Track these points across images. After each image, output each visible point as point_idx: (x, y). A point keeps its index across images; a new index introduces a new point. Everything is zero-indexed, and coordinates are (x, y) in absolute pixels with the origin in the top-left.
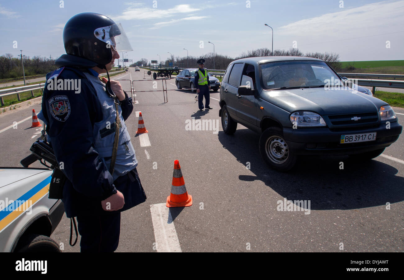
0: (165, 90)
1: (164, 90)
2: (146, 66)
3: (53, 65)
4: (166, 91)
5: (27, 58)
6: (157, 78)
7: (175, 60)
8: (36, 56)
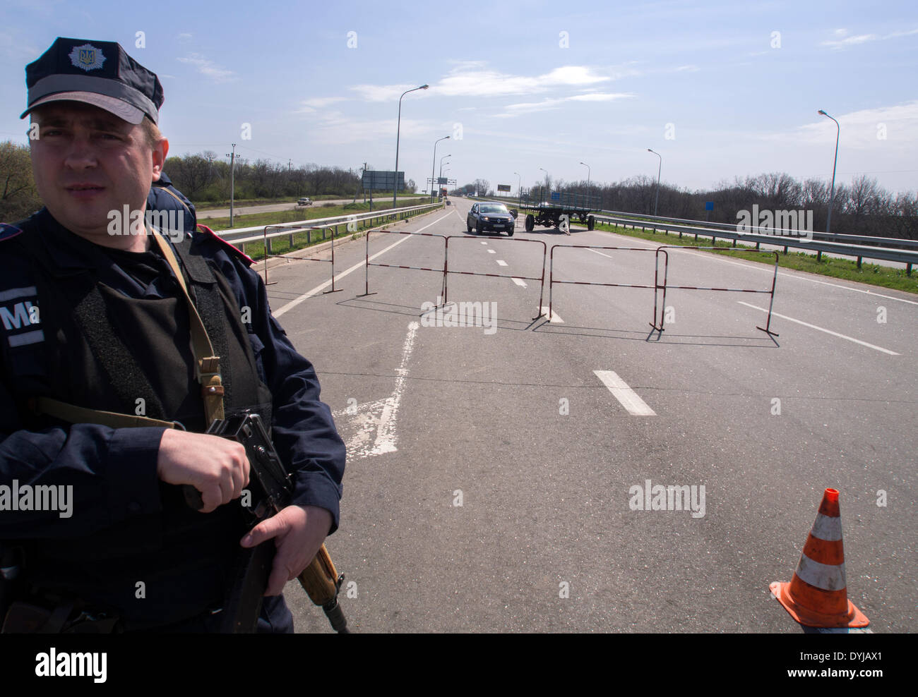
0: (660, 287)
1: (664, 288)
2: (484, 196)
3: (291, 180)
4: (663, 290)
5: (244, 163)
6: (536, 228)
7: (553, 188)
8: (262, 160)
